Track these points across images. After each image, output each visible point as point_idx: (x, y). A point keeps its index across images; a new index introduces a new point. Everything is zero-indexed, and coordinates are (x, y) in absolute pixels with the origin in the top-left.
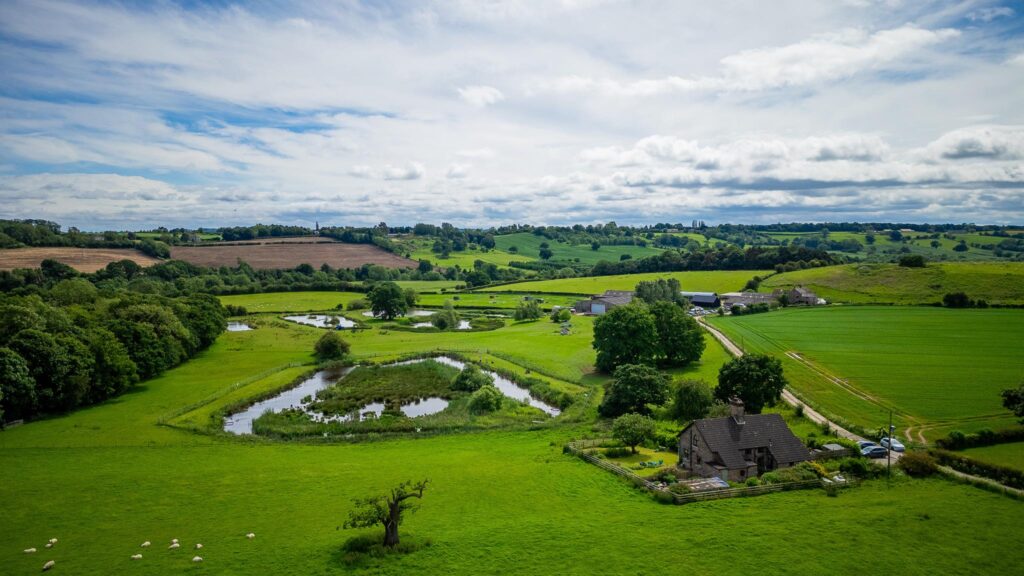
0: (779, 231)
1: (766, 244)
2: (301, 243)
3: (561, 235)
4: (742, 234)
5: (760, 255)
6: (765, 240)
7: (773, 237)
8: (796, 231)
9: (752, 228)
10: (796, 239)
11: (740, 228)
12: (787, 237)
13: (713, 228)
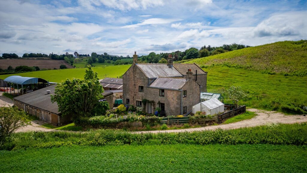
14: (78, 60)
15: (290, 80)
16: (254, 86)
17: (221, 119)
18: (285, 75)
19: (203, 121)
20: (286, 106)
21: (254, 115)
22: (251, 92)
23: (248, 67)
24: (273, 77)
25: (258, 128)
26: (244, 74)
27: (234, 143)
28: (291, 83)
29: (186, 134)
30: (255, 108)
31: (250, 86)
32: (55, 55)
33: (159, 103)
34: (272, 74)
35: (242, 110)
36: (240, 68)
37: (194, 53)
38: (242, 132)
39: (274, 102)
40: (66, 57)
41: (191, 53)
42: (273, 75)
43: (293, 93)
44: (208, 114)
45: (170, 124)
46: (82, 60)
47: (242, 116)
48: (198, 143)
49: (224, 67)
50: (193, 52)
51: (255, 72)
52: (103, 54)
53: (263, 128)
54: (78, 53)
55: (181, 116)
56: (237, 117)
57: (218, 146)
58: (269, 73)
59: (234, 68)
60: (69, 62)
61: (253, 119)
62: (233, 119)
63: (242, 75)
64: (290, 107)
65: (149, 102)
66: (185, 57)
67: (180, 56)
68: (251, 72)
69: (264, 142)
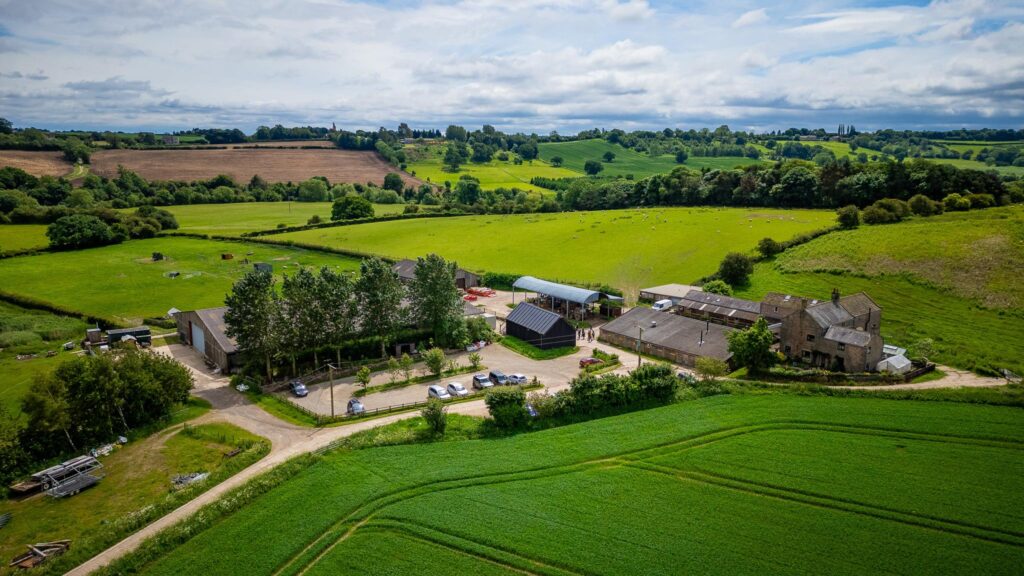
0: (963, 139)
1: (938, 157)
2: (281, 148)
3: (642, 142)
4: (905, 142)
5: (847, 180)
6: (937, 150)
7: (951, 148)
8: (987, 140)
9: (924, 135)
10: (985, 151)
11: (905, 135)
12: (972, 148)
13: (867, 134)
14: (415, 150)
15: (1005, 323)
16: (951, 328)
17: (908, 377)
18: (1001, 314)
19: (890, 379)
20: (981, 367)
21: (942, 375)
22: (945, 339)
23: (945, 290)
24: (982, 314)
25: (944, 389)
26: (937, 302)
27: (923, 400)
28: (1005, 329)
29: (882, 391)
30: (945, 365)
31: (945, 327)
32: (351, 137)
33: (837, 357)
34: (981, 309)
35: (932, 369)
36: (932, 288)
37: (803, 179)
38: (931, 392)
39: (969, 361)
40: (380, 143)
41: (796, 179)
42: (982, 311)
43: (1001, 346)
44: (895, 373)
45: (856, 381)
46: (426, 150)
47: (930, 375)
48: (893, 399)
49: (902, 283)
50: (802, 175)
51: (955, 301)
52: (481, 128)
53: (948, 389)
54: (409, 126)
55: (868, 374)
56: (925, 376)
57: (909, 402)
58: (977, 307)
59: (920, 288)
60: (394, 158)
61: (942, 380)
62: (920, 378)
63: (933, 304)
64: (984, 368)
65: (820, 353)
66: (777, 188)
67: (763, 182)
68: (950, 299)
69: (947, 400)
